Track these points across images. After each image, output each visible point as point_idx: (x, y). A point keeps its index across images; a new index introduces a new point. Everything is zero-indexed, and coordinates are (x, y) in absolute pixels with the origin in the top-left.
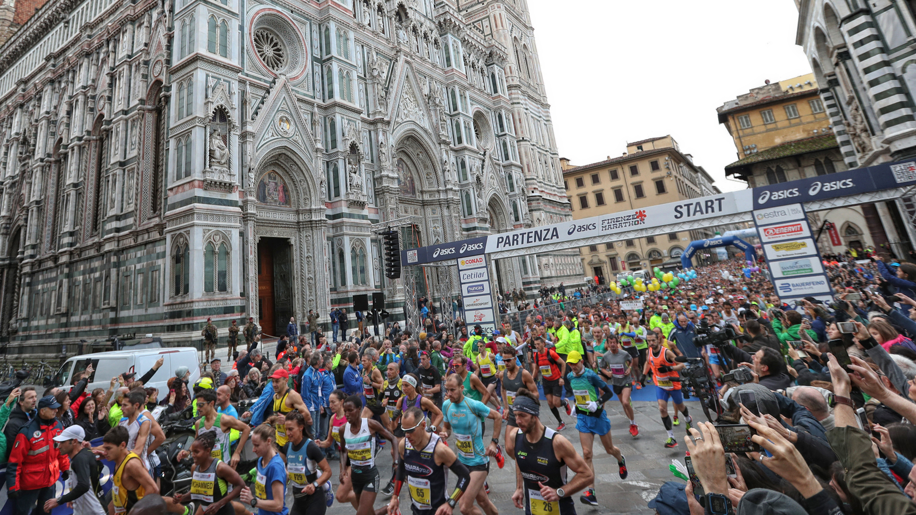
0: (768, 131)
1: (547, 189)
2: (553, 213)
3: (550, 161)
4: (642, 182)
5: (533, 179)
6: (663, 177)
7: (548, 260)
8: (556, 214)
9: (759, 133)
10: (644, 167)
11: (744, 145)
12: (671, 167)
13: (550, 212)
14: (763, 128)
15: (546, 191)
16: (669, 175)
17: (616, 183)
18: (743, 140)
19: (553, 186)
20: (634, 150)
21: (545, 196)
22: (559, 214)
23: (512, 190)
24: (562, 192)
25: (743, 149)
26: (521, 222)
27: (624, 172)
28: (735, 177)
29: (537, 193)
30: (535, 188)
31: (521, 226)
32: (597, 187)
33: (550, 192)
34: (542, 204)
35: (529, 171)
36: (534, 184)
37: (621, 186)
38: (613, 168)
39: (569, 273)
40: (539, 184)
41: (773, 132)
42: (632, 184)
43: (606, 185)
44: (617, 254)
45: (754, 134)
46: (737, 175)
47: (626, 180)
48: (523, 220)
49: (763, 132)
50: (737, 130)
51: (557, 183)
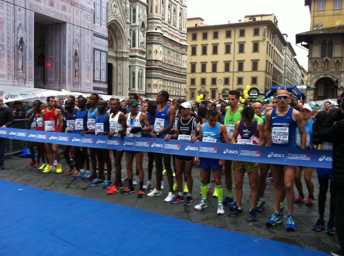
0: (334, 15)
1: (170, 30)
2: (171, 50)
3: (178, 11)
4: (245, 42)
5: (159, 19)
6: (259, 41)
7: (158, 82)
8: (174, 51)
9: (327, 16)
10: (249, 32)
11: (315, 23)
12: (266, 34)
13: (168, 48)
14: (331, 13)
15: (169, 32)
16: (264, 40)
17: (228, 40)
18: (315, 19)
19: (177, 30)
20: (247, 20)
21: (165, 35)
22: (177, 52)
23: (134, 22)
24: (183, 37)
25: (314, 25)
26: (137, 48)
27: (235, 34)
28: (302, 45)
29: (159, 31)
30: (158, 27)
31: (136, 51)
32: (216, 41)
33: (173, 34)
34: (161, 40)
35: (156, 12)
36: (158, 23)
37: (231, 43)
38: (228, 29)
39: (174, 94)
40: (163, 24)
41: (337, 17)
42: (238, 42)
43: (222, 40)
44: (217, 89)
45: (324, 16)
46: (304, 43)
47: (235, 39)
48: (139, 47)
49: (330, 16)
50: (314, 11)
51: (181, 29)
